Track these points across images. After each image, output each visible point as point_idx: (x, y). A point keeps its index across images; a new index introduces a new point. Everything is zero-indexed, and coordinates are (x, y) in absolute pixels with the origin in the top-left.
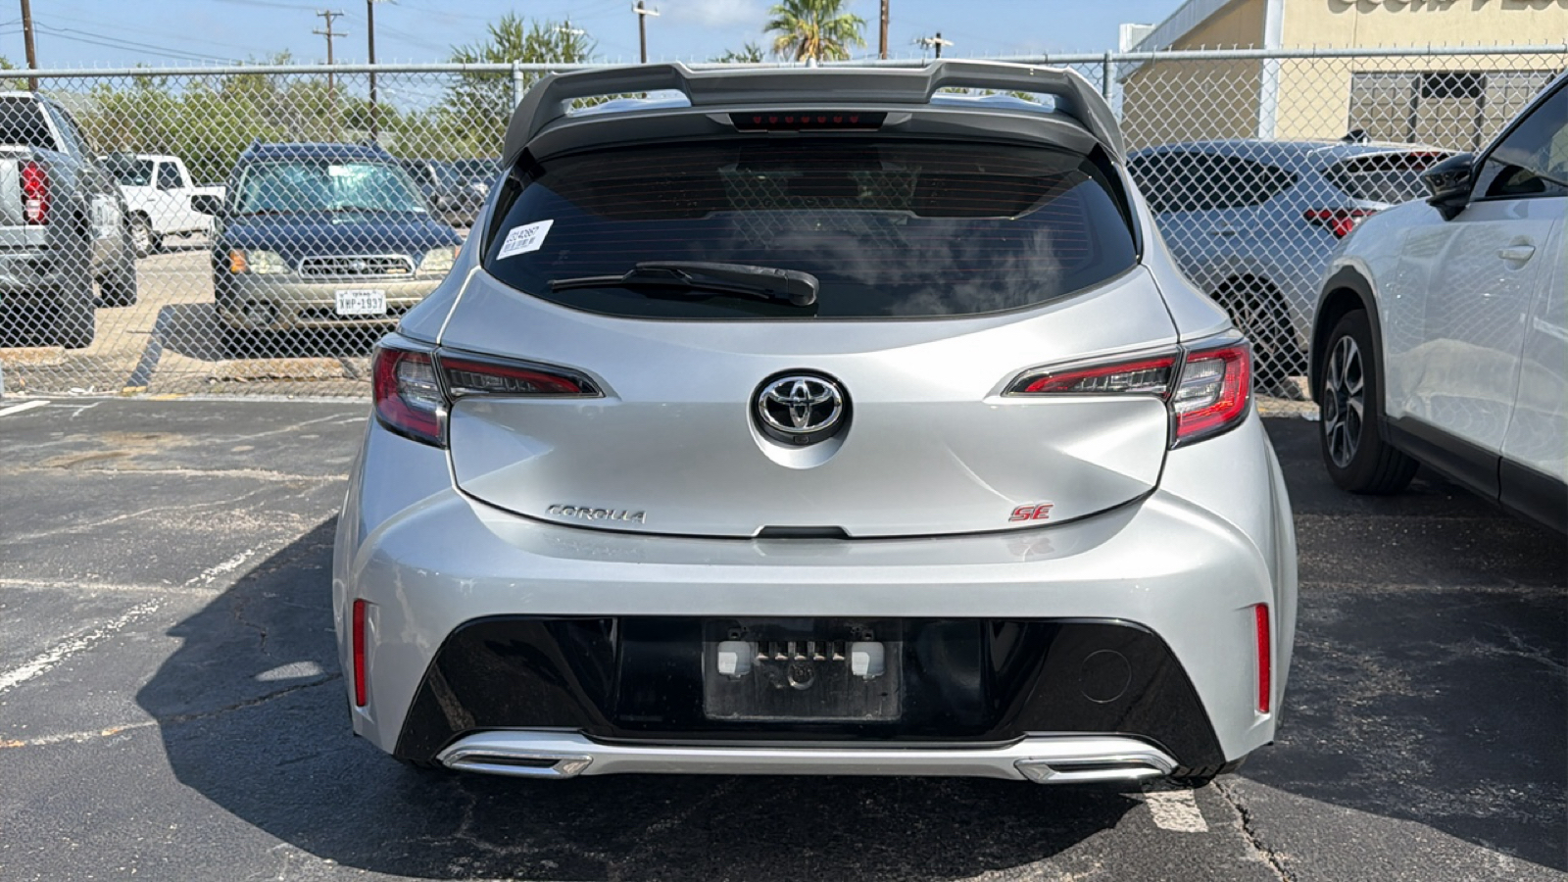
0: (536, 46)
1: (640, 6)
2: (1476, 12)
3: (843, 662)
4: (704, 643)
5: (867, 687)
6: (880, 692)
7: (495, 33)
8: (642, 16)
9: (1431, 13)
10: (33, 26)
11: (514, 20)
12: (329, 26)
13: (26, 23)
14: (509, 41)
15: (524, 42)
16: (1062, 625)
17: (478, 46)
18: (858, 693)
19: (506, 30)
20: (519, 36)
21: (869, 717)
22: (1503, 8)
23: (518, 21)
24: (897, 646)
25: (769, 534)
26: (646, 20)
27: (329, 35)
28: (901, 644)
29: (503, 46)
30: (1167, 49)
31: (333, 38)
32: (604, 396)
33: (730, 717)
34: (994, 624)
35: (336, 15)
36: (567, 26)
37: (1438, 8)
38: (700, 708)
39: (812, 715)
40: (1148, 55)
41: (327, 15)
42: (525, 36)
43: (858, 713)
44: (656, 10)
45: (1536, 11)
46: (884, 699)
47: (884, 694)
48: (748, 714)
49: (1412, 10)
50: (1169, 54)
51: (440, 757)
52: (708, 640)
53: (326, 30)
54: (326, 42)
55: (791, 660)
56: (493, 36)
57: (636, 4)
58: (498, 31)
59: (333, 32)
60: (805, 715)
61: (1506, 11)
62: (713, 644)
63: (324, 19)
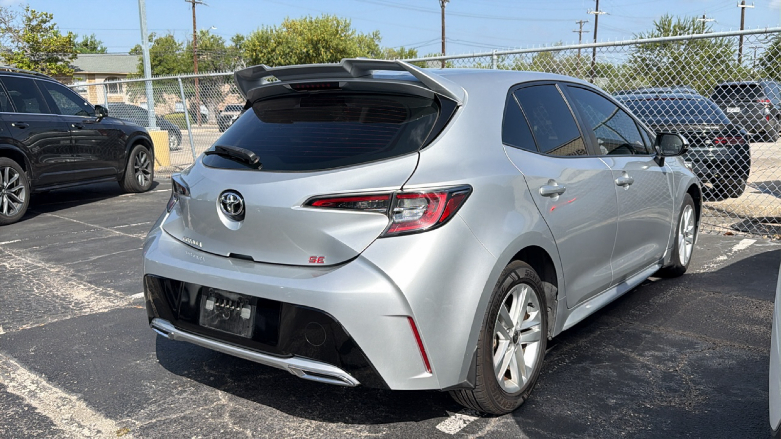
0: (677, 29)
1: (742, 4)
7: (657, 25)
8: (743, 8)
10: (445, 40)
11: (668, 18)
12: (581, 28)
13: (443, 38)
14: (663, 28)
15: (671, 28)
17: (648, 32)
19: (662, 23)
20: (669, 26)
23: (670, 18)
26: (745, 10)
27: (580, 32)
29: (661, 31)
31: (582, 33)
35: (585, 22)
36: (704, 17)
41: (580, 23)
42: (672, 25)
44: (753, 5)
53: (579, 30)
54: (579, 36)
56: (655, 27)
57: (740, 2)
58: (658, 24)
59: (582, 31)
63: (579, 25)
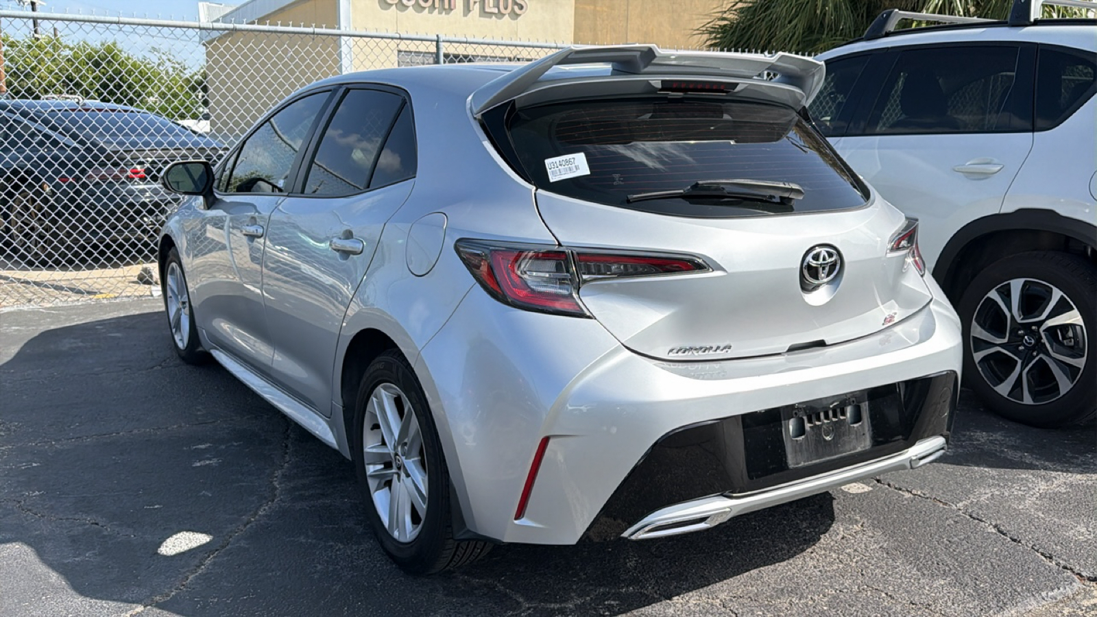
2: (465, 18)
3: (845, 419)
4: (783, 422)
5: (856, 432)
6: (862, 433)
9: (440, 16)
16: (931, 378)
18: (853, 436)
21: (859, 449)
22: (480, 16)
24: (865, 405)
25: (792, 349)
28: (867, 403)
30: (253, 23)
32: (713, 271)
33: (800, 465)
34: (904, 384)
37: (444, 13)
38: (786, 463)
39: (836, 454)
40: (231, 26)
43: (855, 448)
45: (498, 20)
46: (864, 437)
47: (864, 434)
48: (808, 461)
49: (429, 13)
50: (256, 27)
51: (625, 534)
52: (785, 420)
55: (823, 423)
60: (833, 455)
61: (482, 19)
62: (787, 421)
